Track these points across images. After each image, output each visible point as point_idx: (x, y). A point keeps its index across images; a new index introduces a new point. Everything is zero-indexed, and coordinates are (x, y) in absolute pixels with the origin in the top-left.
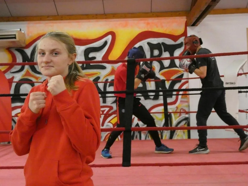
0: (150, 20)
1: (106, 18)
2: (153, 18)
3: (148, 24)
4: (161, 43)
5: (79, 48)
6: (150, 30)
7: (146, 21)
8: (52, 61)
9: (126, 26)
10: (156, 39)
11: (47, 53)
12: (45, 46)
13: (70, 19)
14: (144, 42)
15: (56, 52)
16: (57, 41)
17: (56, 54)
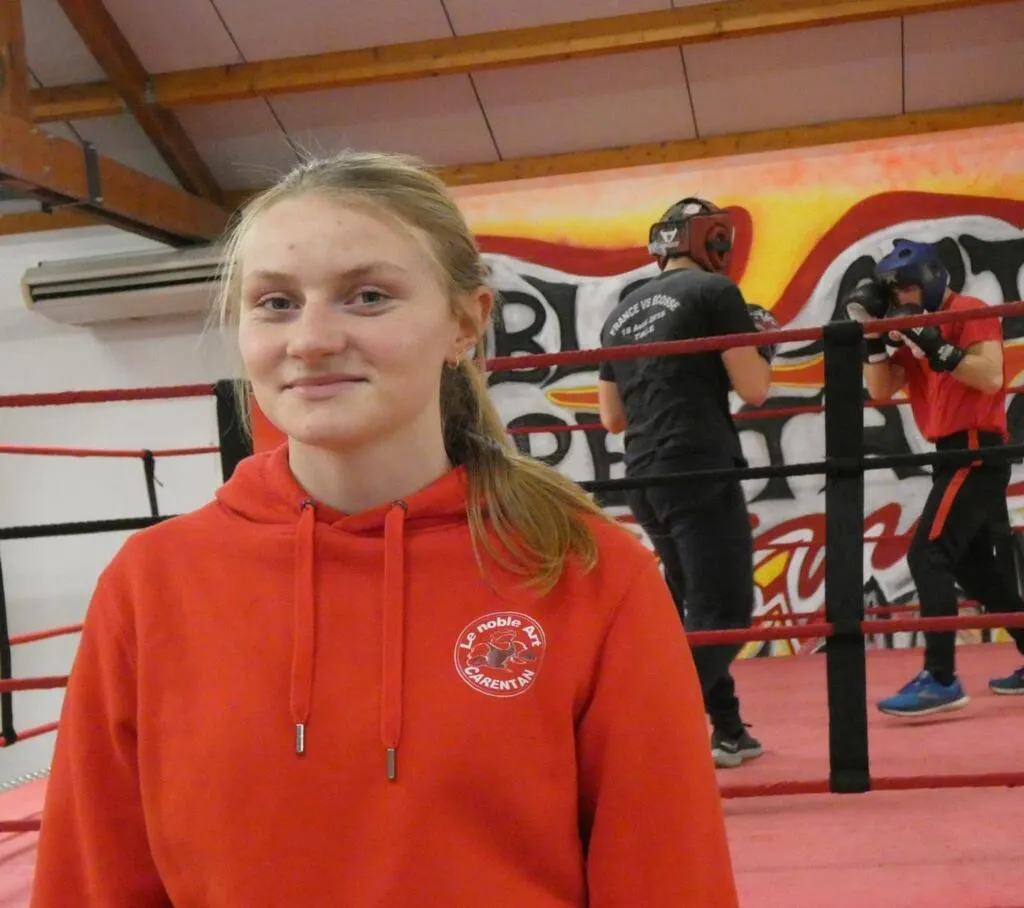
0: (903, 147)
1: (705, 155)
2: (913, 138)
3: (893, 162)
4: (955, 238)
5: (597, 285)
6: (903, 186)
7: (884, 154)
8: (351, 345)
9: (794, 178)
10: (931, 223)
11: (312, 297)
12: (292, 247)
13: (551, 171)
14: (879, 241)
15: (377, 285)
16: (373, 212)
17: (371, 297)
